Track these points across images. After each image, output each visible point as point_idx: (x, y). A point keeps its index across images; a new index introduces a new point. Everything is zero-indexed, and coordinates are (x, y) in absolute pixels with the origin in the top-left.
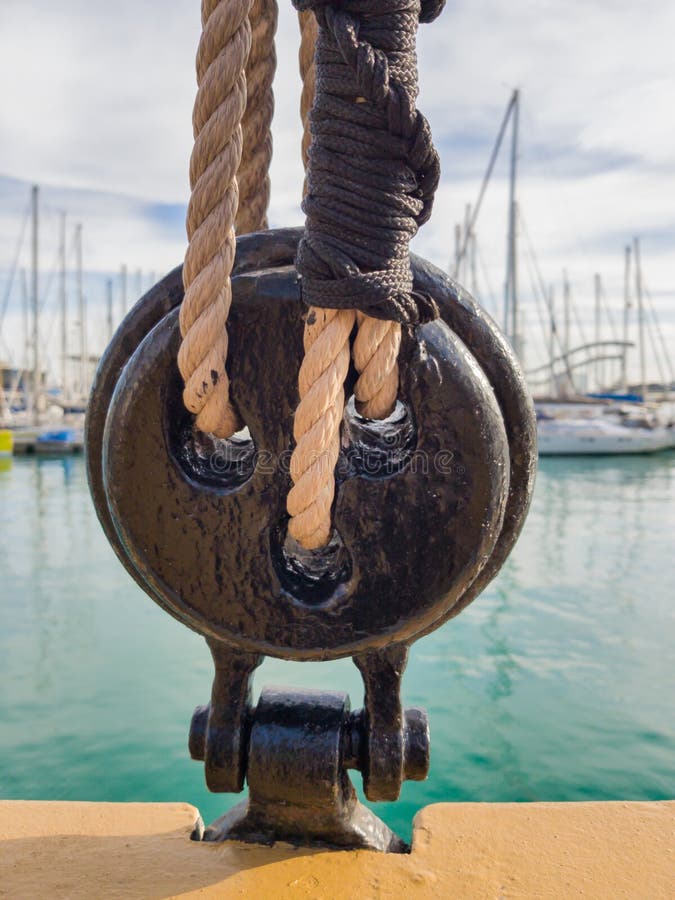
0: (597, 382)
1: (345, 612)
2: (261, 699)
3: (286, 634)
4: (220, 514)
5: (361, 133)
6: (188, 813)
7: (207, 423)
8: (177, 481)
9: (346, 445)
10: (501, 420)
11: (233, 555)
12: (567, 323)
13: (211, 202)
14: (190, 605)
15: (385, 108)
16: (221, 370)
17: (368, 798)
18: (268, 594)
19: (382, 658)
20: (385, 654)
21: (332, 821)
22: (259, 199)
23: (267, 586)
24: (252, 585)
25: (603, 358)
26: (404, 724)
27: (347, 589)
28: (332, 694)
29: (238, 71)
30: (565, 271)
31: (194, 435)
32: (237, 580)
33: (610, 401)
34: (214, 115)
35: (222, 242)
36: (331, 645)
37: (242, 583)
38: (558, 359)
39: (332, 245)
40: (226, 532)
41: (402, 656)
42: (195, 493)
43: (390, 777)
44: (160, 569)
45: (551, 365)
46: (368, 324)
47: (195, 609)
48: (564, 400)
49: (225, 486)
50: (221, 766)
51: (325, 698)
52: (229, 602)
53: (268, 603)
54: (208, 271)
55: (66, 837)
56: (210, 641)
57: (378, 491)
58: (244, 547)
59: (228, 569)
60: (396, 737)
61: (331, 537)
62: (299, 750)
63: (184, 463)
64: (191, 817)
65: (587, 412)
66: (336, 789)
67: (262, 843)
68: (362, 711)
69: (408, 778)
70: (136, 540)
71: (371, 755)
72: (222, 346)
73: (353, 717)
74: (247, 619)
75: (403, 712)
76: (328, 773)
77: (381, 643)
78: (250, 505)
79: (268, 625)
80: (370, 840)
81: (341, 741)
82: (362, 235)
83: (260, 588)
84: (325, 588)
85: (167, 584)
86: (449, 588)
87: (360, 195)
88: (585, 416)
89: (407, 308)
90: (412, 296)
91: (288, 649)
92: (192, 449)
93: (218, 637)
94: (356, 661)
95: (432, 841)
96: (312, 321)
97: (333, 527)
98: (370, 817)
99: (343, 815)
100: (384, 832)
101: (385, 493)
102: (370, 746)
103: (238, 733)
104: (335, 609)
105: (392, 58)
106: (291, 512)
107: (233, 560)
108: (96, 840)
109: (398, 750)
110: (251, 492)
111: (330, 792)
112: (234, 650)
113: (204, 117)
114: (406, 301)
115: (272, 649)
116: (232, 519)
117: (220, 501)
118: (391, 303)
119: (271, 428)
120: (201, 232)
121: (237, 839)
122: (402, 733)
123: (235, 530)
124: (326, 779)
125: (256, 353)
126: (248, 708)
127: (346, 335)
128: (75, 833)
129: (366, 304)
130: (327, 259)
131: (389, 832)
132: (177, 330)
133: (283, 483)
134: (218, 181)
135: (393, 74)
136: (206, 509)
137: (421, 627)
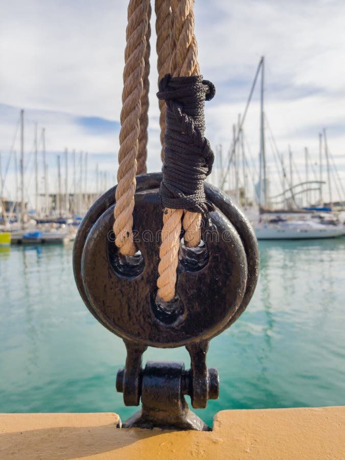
0: (307, 201)
1: (182, 327)
2: (146, 365)
3: (157, 337)
4: (130, 288)
5: (184, 146)
6: (115, 417)
7: (124, 252)
8: (112, 275)
9: (181, 259)
10: (243, 248)
11: (135, 304)
12: (291, 172)
13: (127, 169)
14: (118, 326)
15: (193, 137)
16: (131, 232)
17: (194, 407)
18: (149, 320)
19: (198, 347)
20: (199, 345)
21: (178, 418)
22: (143, 158)
23: (149, 317)
24: (143, 317)
25: (310, 190)
26: (208, 375)
27: (182, 318)
28: (177, 362)
29: (137, 120)
30: (289, 146)
31: (119, 256)
32: (137, 315)
33: (315, 211)
34: (128, 137)
35: (131, 184)
36: (176, 341)
37: (139, 316)
38: (287, 191)
39: (174, 186)
40: (132, 295)
41: (206, 345)
42: (119, 280)
43: (202, 398)
44: (105, 311)
45: (284, 194)
46: (188, 214)
47: (120, 327)
48: (291, 211)
49: (132, 276)
50: (130, 394)
51: (174, 364)
52: (134, 324)
53: (150, 324)
54: (125, 195)
55: (62, 428)
56: (125, 340)
57: (194, 278)
58: (139, 301)
59: (133, 310)
60: (205, 381)
61: (175, 296)
62: (163, 387)
63: (115, 268)
64: (116, 418)
65: (304, 217)
66: (180, 403)
67: (148, 428)
68: (190, 370)
69: (210, 398)
70: (96, 299)
71: (194, 388)
72: (131, 223)
73: (186, 372)
74: (141, 331)
75: (207, 369)
76: (176, 396)
77: (197, 340)
78: (142, 284)
79: (150, 334)
80: (194, 426)
81: (181, 382)
82: (185, 182)
83: (146, 318)
84: (173, 317)
85: (108, 317)
86: (224, 317)
87: (184, 168)
88: (302, 219)
89: (203, 208)
90: (205, 203)
91: (158, 343)
92: (118, 261)
93: (129, 339)
94: (187, 348)
95: (221, 426)
96: (166, 213)
97: (176, 292)
98: (194, 416)
99: (183, 415)
100: (201, 423)
101: (197, 278)
102: (194, 384)
103: (137, 379)
104: (178, 326)
105: (195, 119)
106: (159, 287)
107: (135, 306)
108: (75, 429)
109: (206, 386)
110: (142, 279)
111: (177, 404)
112: (135, 344)
113: (124, 138)
114: (203, 205)
115: (152, 343)
116: (135, 290)
117: (130, 282)
118: (197, 207)
119: (150, 253)
120: (123, 180)
121: (137, 427)
122: (207, 379)
123: (136, 294)
124: (175, 398)
125: (144, 223)
126: (141, 369)
127: (180, 217)
128: (65, 426)
129: (188, 207)
130: (172, 191)
131: (203, 423)
132: (113, 216)
133: (155, 275)
134: (129, 162)
135: (196, 125)
136: (124, 286)
137: (214, 333)
